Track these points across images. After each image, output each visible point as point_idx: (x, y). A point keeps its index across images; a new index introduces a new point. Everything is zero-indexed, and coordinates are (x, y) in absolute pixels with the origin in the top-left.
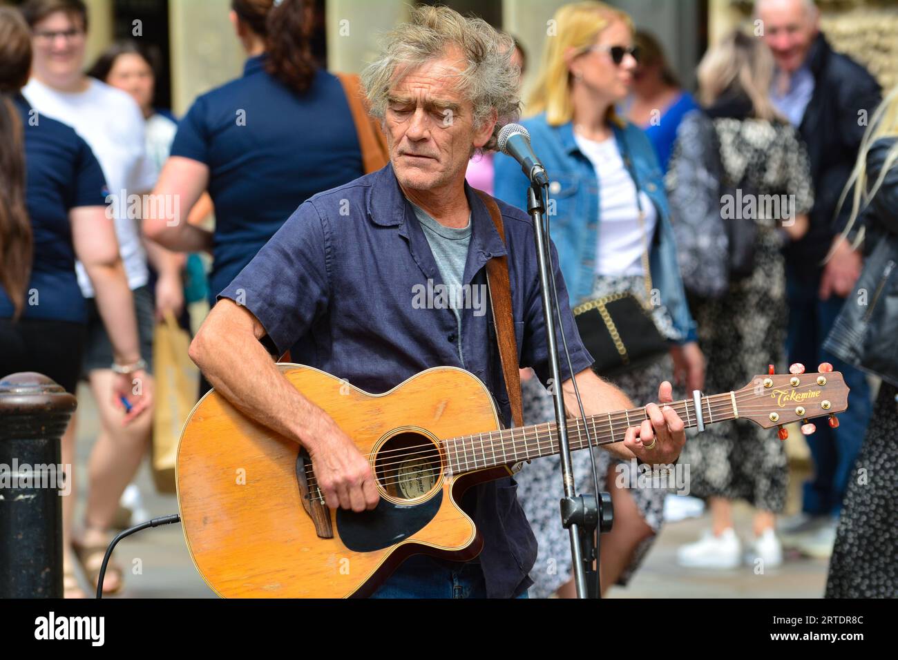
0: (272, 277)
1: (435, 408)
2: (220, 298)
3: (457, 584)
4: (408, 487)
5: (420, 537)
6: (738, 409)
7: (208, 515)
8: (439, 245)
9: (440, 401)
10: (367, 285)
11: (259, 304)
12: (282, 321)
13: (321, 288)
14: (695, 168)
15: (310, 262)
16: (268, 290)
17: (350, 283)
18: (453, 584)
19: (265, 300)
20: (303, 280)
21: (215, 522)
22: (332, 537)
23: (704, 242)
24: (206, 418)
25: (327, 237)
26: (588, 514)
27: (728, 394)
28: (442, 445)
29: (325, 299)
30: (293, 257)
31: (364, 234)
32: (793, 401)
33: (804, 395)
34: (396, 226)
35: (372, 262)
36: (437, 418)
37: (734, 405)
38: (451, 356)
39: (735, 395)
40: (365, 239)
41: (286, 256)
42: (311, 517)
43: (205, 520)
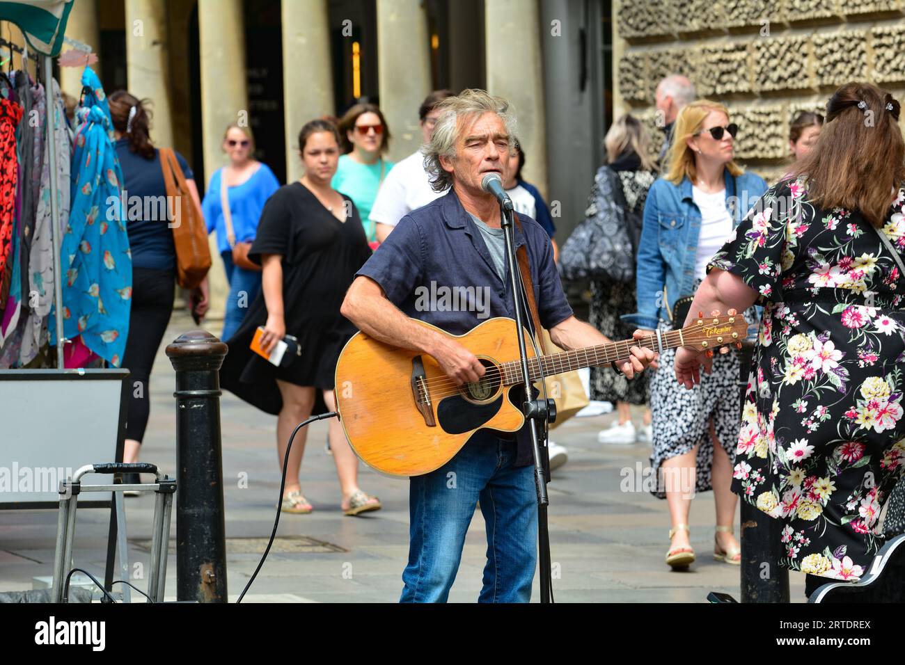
0: (389, 261)
1: (495, 344)
2: (357, 276)
3: (501, 455)
4: (474, 390)
5: (490, 424)
6: (684, 340)
7: (357, 413)
8: (489, 239)
9: (498, 339)
10: (448, 265)
11: (382, 278)
12: (396, 289)
13: (419, 269)
14: (608, 202)
15: (412, 252)
16: (387, 270)
17: (438, 265)
18: (499, 456)
19: (386, 276)
20: (408, 264)
21: (362, 417)
22: (435, 426)
23: (618, 247)
24: (352, 353)
25: (422, 237)
26: (541, 412)
27: (677, 331)
28: (501, 367)
29: (421, 276)
30: (401, 249)
31: (443, 234)
32: (716, 334)
33: (722, 330)
34: (463, 228)
35: (450, 251)
36: (497, 350)
37: (681, 337)
38: (501, 307)
39: (682, 331)
40: (444, 237)
41: (398, 249)
42: (421, 413)
43: (356, 417)
